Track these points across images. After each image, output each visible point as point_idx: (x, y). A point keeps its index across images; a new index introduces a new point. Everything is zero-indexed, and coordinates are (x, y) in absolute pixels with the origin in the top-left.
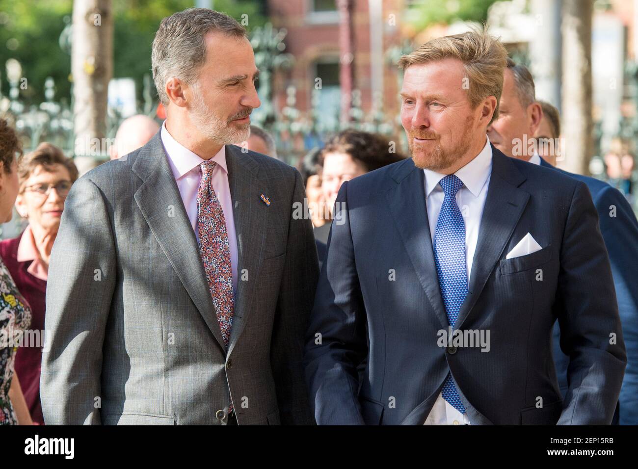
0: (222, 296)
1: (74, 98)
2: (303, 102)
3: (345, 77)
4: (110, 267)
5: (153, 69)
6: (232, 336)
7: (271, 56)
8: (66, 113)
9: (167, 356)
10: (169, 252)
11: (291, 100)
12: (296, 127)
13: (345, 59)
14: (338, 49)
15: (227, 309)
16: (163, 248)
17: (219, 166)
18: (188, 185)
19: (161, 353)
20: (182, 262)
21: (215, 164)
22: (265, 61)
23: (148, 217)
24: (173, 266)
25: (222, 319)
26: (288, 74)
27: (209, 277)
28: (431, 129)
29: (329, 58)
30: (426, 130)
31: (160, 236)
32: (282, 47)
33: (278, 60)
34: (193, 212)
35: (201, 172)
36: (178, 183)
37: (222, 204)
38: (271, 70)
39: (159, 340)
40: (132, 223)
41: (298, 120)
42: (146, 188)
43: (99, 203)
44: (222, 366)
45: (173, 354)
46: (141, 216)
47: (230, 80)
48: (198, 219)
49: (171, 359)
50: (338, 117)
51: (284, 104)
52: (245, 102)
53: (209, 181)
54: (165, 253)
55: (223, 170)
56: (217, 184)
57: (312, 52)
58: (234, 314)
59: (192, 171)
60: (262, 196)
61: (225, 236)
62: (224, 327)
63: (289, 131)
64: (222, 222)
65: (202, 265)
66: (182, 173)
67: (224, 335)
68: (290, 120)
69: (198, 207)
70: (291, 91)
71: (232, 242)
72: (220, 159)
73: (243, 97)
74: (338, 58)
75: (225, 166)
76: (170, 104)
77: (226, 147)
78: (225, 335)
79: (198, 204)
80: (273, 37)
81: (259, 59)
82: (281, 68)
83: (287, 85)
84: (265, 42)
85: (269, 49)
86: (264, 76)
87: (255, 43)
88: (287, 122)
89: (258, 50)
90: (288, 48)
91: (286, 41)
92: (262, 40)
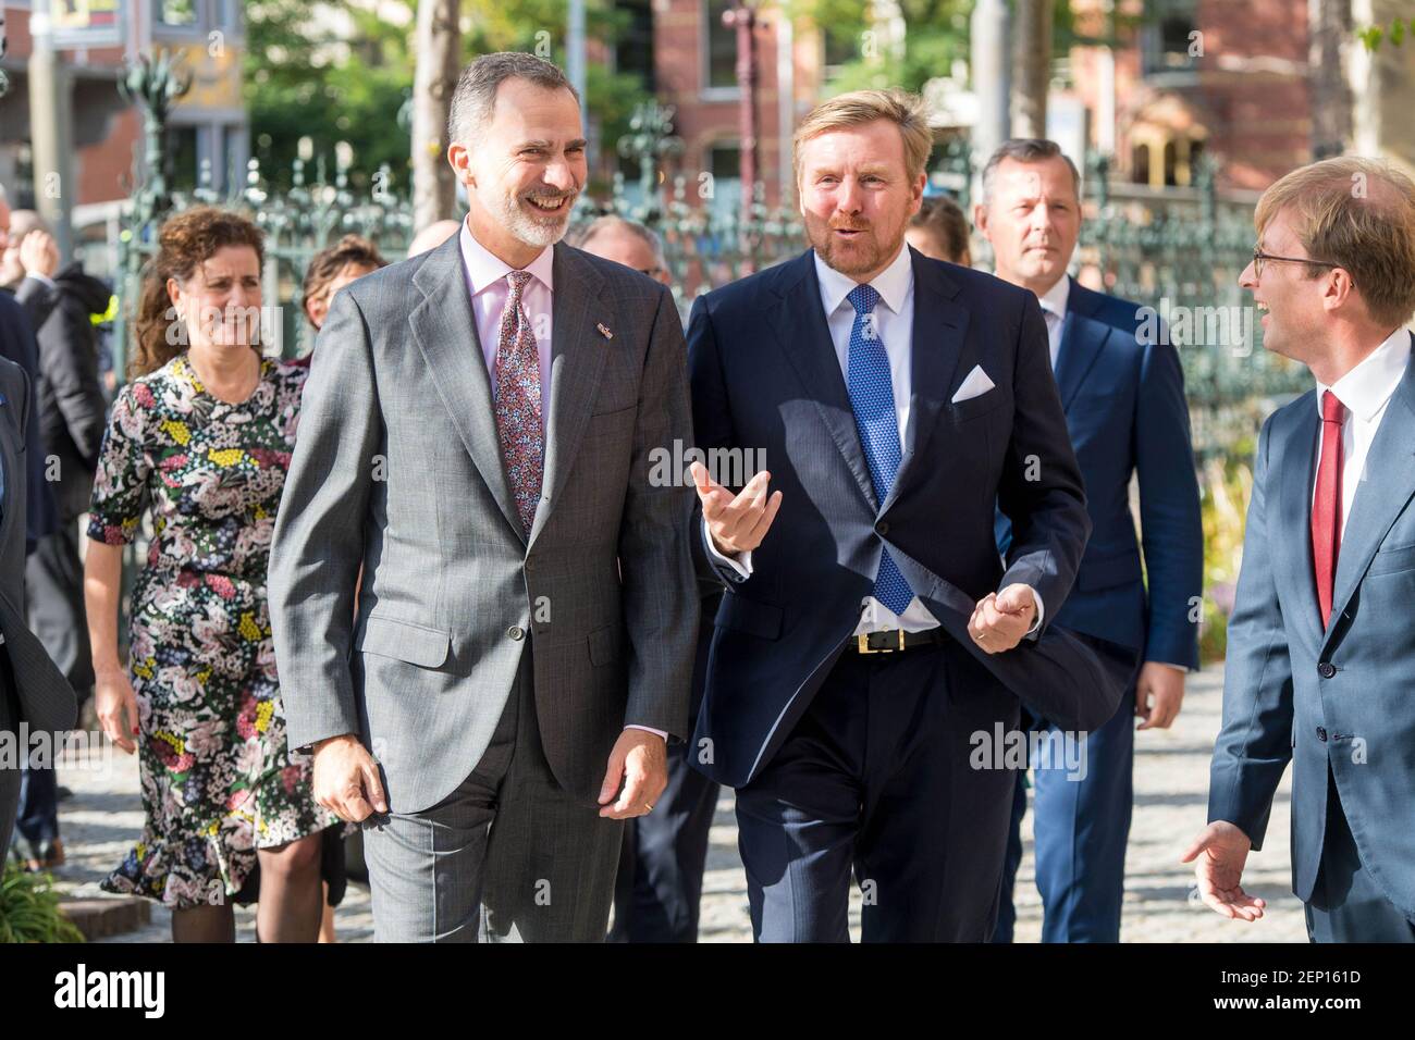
2: (693, 196)
3: (746, 166)
7: (656, 139)
8: (404, 206)
9: (445, 546)
11: (680, 193)
12: (685, 226)
14: (738, 133)
19: (437, 542)
21: (530, 276)
22: (647, 145)
25: (525, 496)
26: (678, 162)
29: (728, 143)
30: (859, 215)
32: (669, 128)
33: (663, 144)
35: (508, 286)
36: (474, 301)
38: (655, 156)
39: (435, 521)
40: (402, 356)
41: (688, 217)
42: (428, 308)
44: (520, 564)
45: (452, 542)
46: (416, 347)
48: (496, 354)
49: (449, 551)
50: (736, 214)
51: (671, 197)
53: (517, 299)
55: (543, 286)
57: (707, 136)
59: (494, 284)
60: (600, 326)
61: (536, 378)
62: (526, 508)
63: (677, 230)
66: (480, 286)
67: (525, 518)
68: (677, 217)
70: (680, 181)
74: (738, 142)
80: (658, 116)
81: (640, 142)
82: (667, 151)
83: (675, 175)
84: (648, 122)
85: (653, 131)
86: (647, 163)
87: (636, 123)
88: (674, 220)
89: (638, 132)
90: (675, 131)
91: (673, 121)
92: (644, 120)
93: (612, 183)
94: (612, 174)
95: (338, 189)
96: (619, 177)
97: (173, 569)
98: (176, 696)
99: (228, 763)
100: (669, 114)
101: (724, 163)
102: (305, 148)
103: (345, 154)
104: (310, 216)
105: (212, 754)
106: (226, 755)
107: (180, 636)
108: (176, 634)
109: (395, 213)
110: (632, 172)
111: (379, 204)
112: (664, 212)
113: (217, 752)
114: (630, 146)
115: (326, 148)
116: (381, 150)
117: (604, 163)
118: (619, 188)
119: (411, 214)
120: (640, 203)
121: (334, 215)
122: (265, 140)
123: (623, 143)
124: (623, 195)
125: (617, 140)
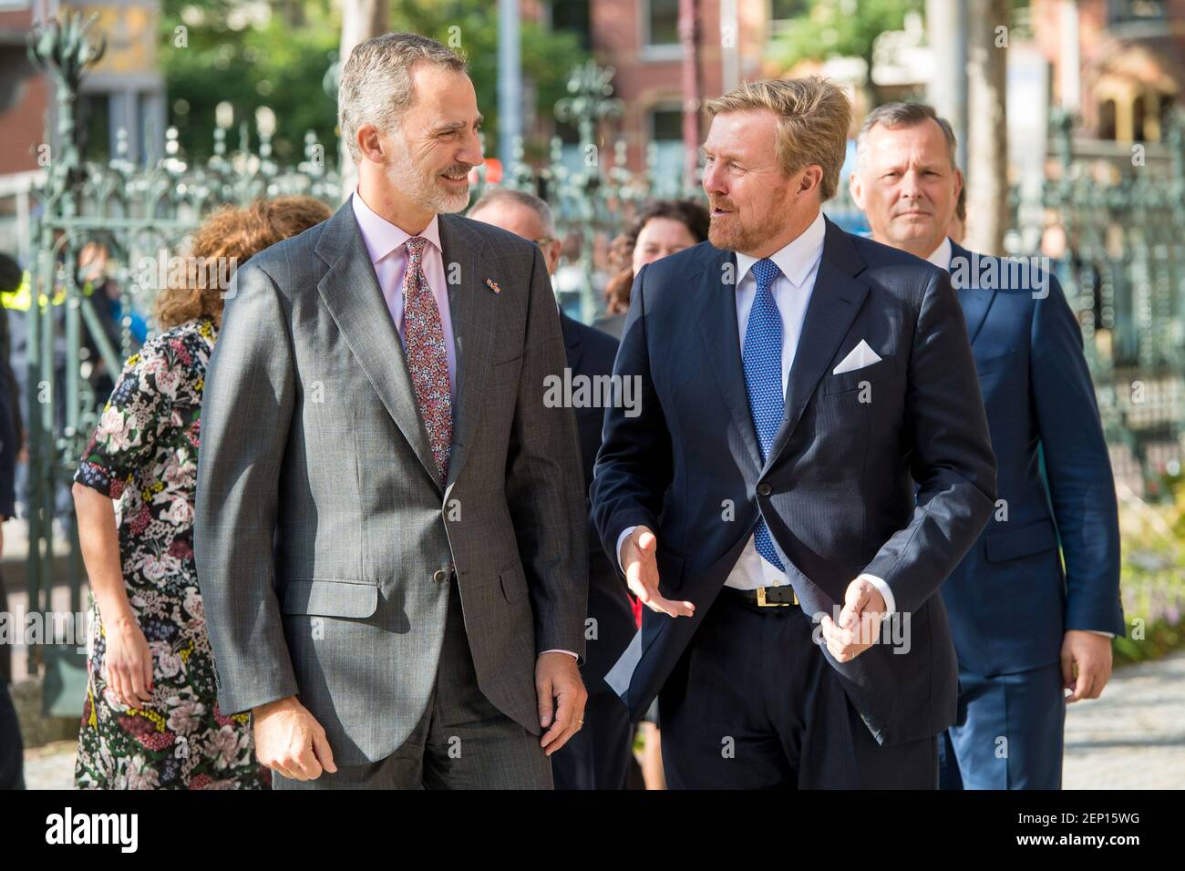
0: (437, 417)
1: (342, 157)
2: (636, 162)
3: (689, 128)
4: (286, 383)
5: (340, 114)
6: (450, 471)
7: (595, 102)
8: (332, 175)
9: (365, 501)
10: (365, 362)
11: (621, 158)
12: (627, 193)
13: (690, 105)
14: (680, 93)
15: (444, 435)
16: (356, 357)
17: (431, 243)
18: (389, 271)
19: (357, 497)
20: (383, 376)
21: (425, 240)
22: (587, 108)
23: (337, 314)
24: (371, 380)
25: (439, 448)
26: (617, 125)
27: (419, 392)
28: (729, 196)
29: (670, 103)
30: (724, 197)
31: (353, 340)
32: (609, 90)
33: (603, 108)
34: (397, 307)
35: (407, 252)
36: (377, 268)
37: (435, 294)
38: (594, 120)
39: (355, 478)
40: (316, 323)
41: (630, 184)
42: (334, 276)
43: (271, 297)
44: (437, 512)
45: (372, 497)
46: (328, 314)
47: (444, 129)
48: (404, 315)
49: (370, 505)
50: (680, 180)
51: (611, 164)
52: (463, 158)
53: (418, 264)
54: (360, 362)
55: (435, 247)
56: (429, 268)
57: (648, 97)
58: (453, 441)
59: (394, 251)
60: (489, 281)
61: (440, 337)
62: (440, 459)
63: (618, 197)
64: (436, 319)
65: (410, 377)
66: (381, 256)
67: (440, 469)
68: (618, 183)
69: (404, 299)
70: (621, 147)
71: (447, 345)
72: (432, 233)
73: (460, 151)
74: (681, 104)
75: (438, 244)
76: (363, 162)
77: (439, 215)
78: (442, 470)
79: (404, 295)
80: (597, 78)
81: (578, 106)
82: (607, 117)
83: (616, 139)
84: (587, 84)
85: (591, 94)
86: (586, 128)
87: (573, 85)
88: (615, 186)
89: (577, 95)
90: (616, 92)
91: (613, 82)
92: (582, 82)
93: (549, 149)
94: (550, 139)
95: (261, 158)
96: (556, 142)
97: (164, 537)
98: (161, 671)
99: (197, 745)
100: (608, 75)
101: (666, 125)
102: (225, 114)
103: (266, 121)
104: (232, 186)
105: (188, 734)
106: (198, 736)
107: (169, 608)
108: (164, 607)
109: (322, 184)
110: (570, 136)
111: (306, 174)
112: (603, 176)
113: (193, 733)
114: (568, 110)
115: (246, 114)
116: (303, 116)
117: (539, 127)
118: (557, 154)
119: (339, 183)
120: (578, 169)
121: (257, 186)
122: (182, 106)
123: (560, 107)
124: (562, 162)
125: (554, 102)
